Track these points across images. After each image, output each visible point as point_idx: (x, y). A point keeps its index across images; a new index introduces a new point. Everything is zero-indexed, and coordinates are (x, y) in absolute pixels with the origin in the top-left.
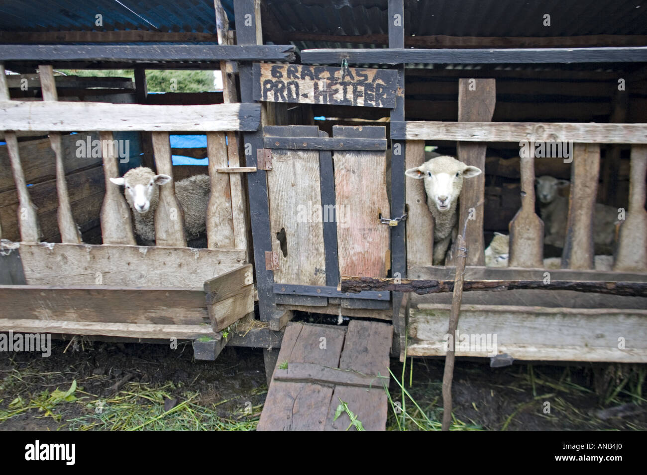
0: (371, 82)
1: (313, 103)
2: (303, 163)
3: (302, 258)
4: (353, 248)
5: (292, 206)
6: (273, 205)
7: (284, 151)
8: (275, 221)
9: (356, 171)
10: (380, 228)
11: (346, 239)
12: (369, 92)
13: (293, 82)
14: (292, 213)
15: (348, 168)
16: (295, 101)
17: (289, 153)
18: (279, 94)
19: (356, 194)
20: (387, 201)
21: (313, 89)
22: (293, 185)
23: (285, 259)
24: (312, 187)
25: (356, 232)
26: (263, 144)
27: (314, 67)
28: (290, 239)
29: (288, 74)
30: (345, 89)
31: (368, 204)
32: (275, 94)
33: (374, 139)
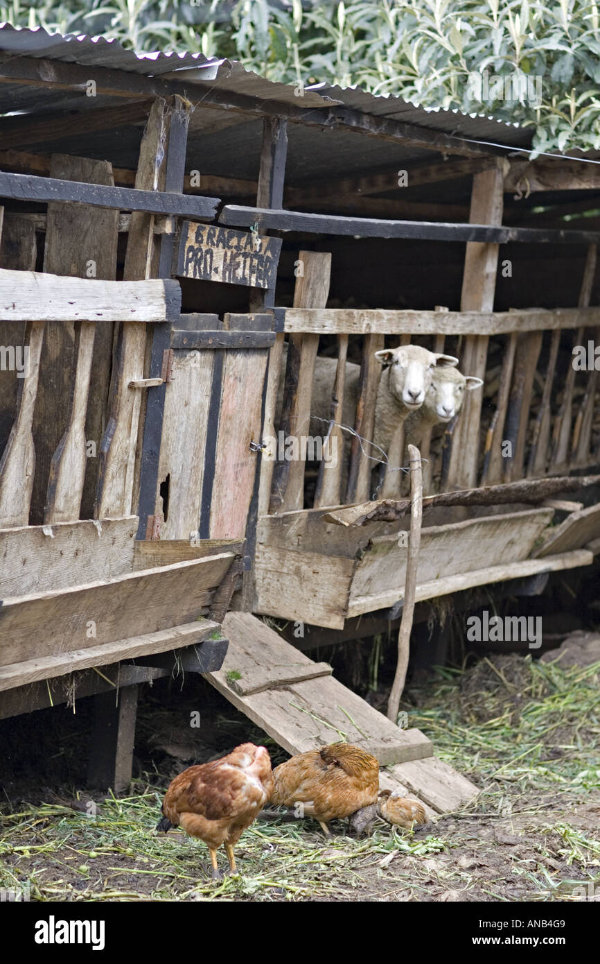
0: (263, 253)
1: (221, 281)
2: (198, 369)
3: (180, 521)
4: (225, 496)
5: (181, 437)
6: (164, 438)
7: (185, 352)
8: (163, 464)
9: (242, 378)
10: (249, 462)
11: (221, 484)
12: (260, 268)
13: (210, 249)
14: (180, 447)
15: (236, 374)
16: (208, 278)
17: (189, 354)
18: (197, 267)
19: (239, 412)
20: (260, 420)
21: (222, 261)
22: (186, 405)
23: (165, 525)
24: (201, 406)
25: (230, 471)
26: (170, 341)
27: (228, 230)
28: (173, 492)
29: (208, 239)
30: (245, 262)
31: (246, 426)
32: (195, 267)
33: (265, 332)
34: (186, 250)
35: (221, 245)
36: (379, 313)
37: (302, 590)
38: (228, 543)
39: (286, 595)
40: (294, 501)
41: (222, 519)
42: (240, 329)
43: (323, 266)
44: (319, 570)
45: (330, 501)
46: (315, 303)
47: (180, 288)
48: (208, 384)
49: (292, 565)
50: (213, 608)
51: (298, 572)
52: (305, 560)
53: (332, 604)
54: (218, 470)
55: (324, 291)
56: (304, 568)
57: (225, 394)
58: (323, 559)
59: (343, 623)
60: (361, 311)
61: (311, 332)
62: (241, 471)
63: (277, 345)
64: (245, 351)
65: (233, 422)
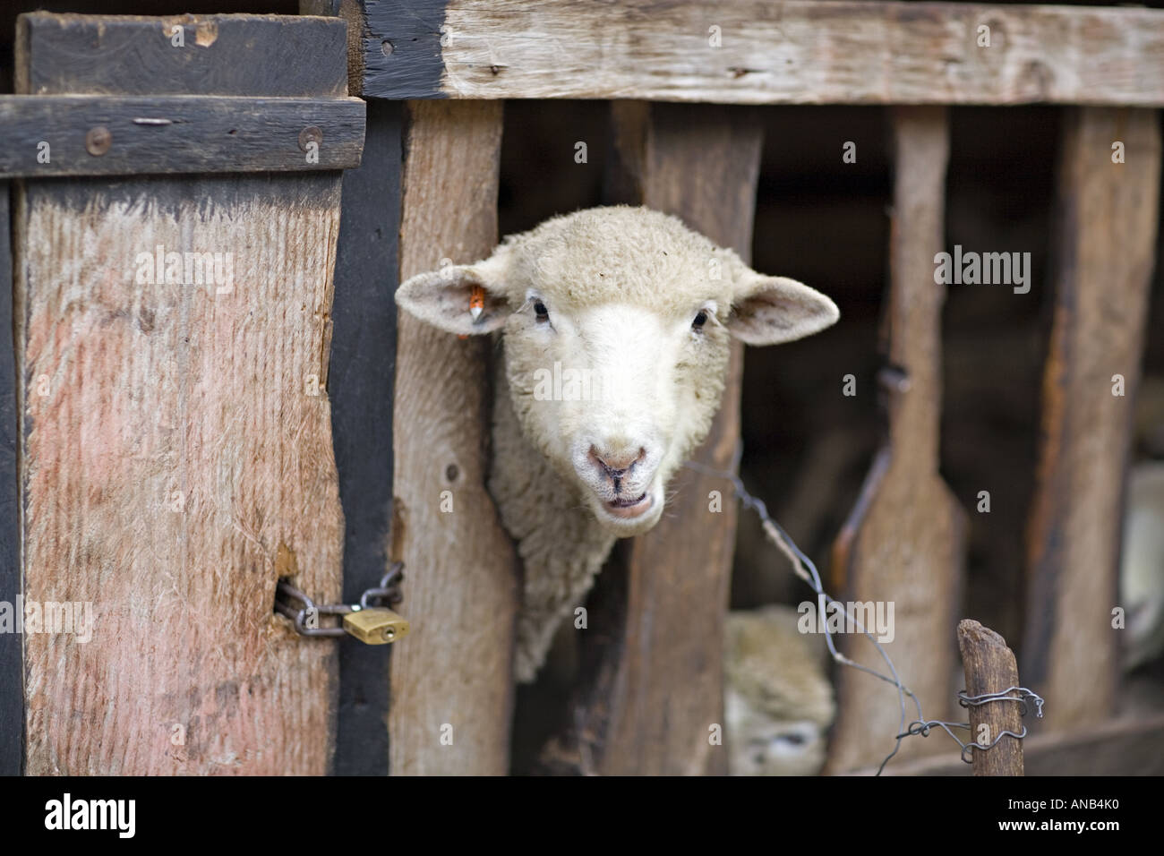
9: (162, 311)
10: (284, 676)
15: (117, 296)
19: (156, 467)
20: (332, 490)
31: (227, 522)
33: (291, 100)
42: (113, 84)
61: (650, 95)
62: (222, 719)
63: (448, 155)
64: (167, 189)
65: (124, 512)
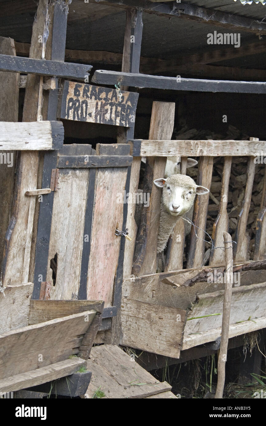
0: (125, 103)
1: (94, 122)
2: (78, 182)
3: (65, 285)
4: (98, 266)
5: (65, 227)
6: (53, 229)
7: (68, 170)
8: (52, 246)
9: (109, 187)
10: (115, 243)
11: (95, 258)
12: (123, 113)
13: (85, 100)
14: (64, 235)
15: (105, 185)
16: (84, 120)
17: (70, 172)
18: (76, 113)
19: (107, 210)
20: (123, 215)
21: (95, 109)
22: (69, 206)
23: (54, 288)
24: (80, 206)
25: (102, 250)
26: (56, 163)
27: (99, 87)
28: (60, 265)
29: (84, 93)
30: (111, 109)
31: (112, 219)
32: (74, 112)
33: (125, 156)
34: (67, 101)
35: (93, 97)
36: (209, 142)
37: (152, 330)
38: (92, 304)
39: (141, 333)
40: (150, 268)
41: (96, 282)
42: (108, 154)
43: (169, 111)
44: (163, 317)
45: (176, 267)
46: (163, 136)
47: (63, 127)
48: (85, 191)
49: (145, 313)
50: (81, 348)
51: (149, 317)
52: (154, 309)
53: (171, 340)
54: (92, 249)
55: (170, 128)
56: (153, 315)
57: (97, 198)
58: (166, 309)
59: (179, 354)
60: (196, 141)
61: (160, 156)
62: (109, 249)
63: (136, 165)
64: (111, 169)
65: (103, 217)
